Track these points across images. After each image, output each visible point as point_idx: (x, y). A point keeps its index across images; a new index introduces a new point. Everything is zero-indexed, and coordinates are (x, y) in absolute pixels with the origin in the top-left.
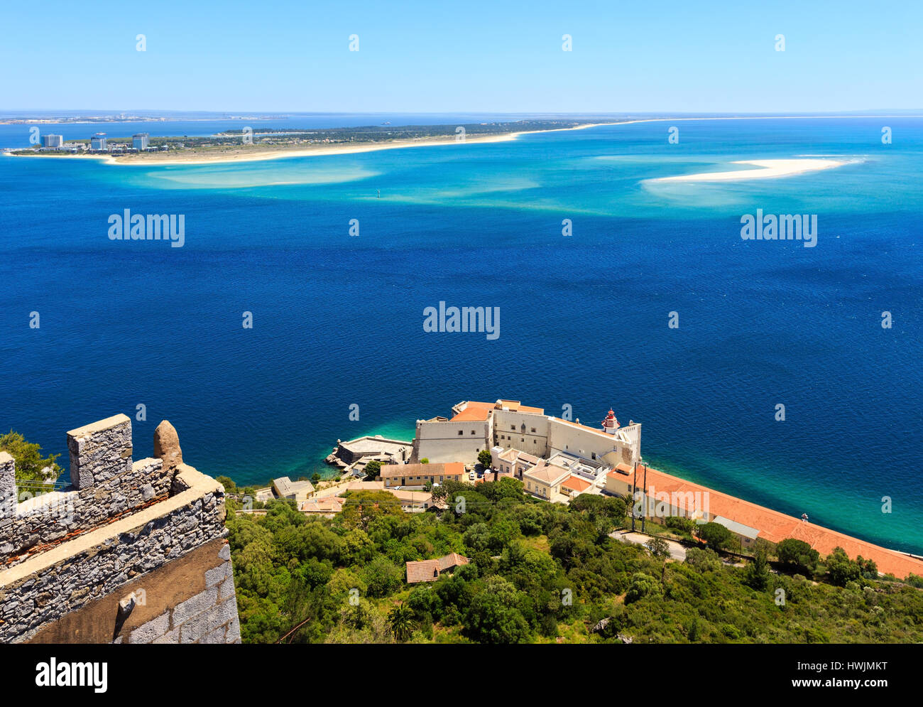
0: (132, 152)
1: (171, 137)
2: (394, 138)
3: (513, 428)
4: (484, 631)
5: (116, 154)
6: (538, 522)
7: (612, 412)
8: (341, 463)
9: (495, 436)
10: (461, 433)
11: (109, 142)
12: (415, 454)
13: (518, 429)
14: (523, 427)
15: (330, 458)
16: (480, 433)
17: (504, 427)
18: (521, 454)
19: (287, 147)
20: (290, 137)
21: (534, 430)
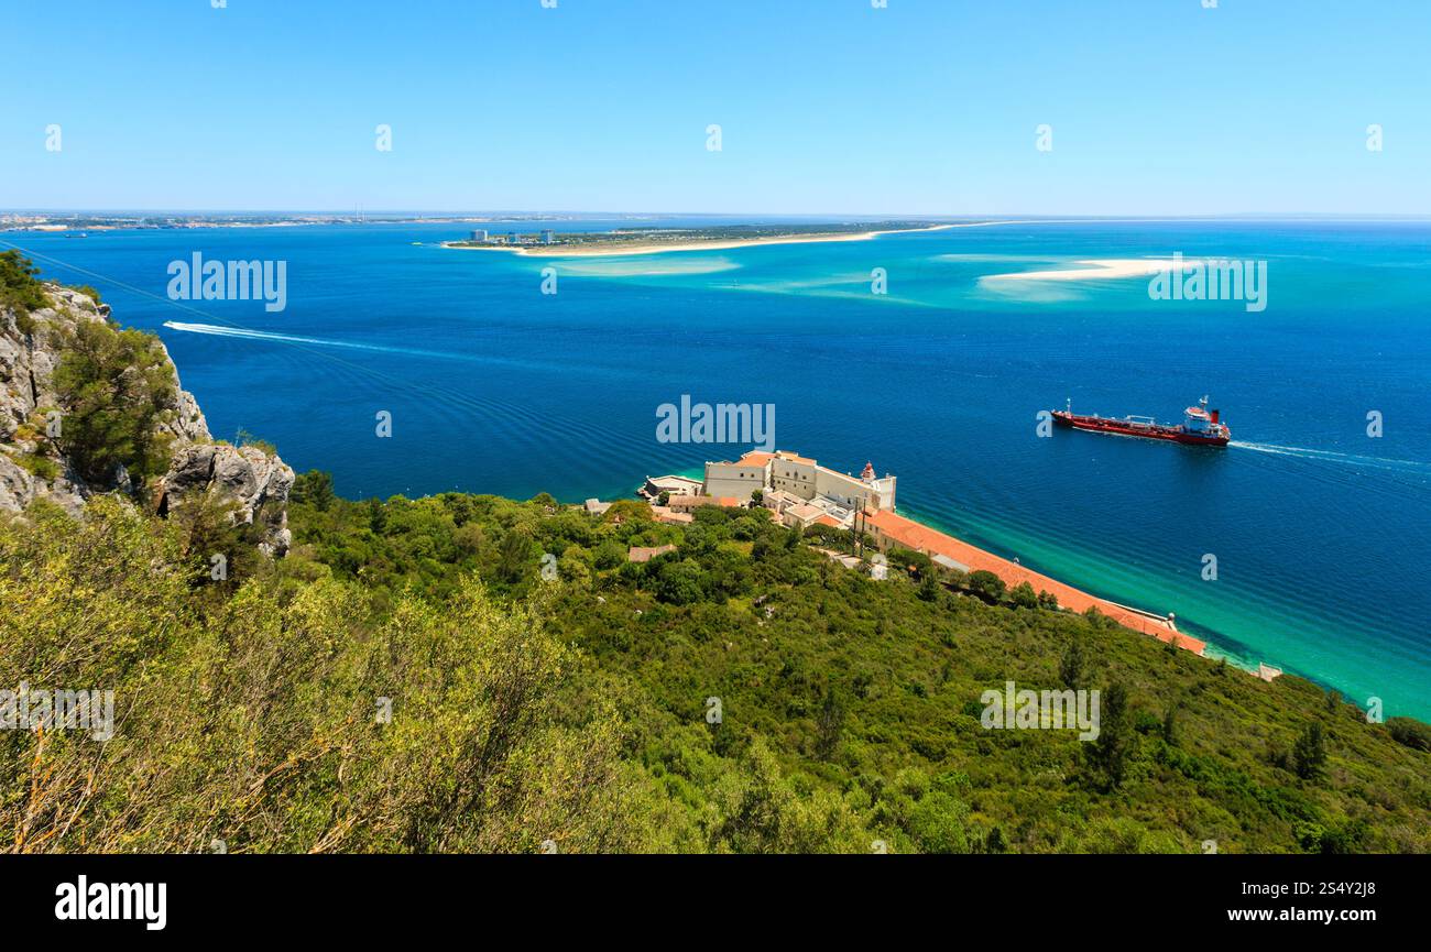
0: (540, 245)
1: (573, 234)
2: (761, 235)
3: (788, 474)
4: (666, 594)
5: (527, 246)
6: (751, 531)
7: (870, 465)
8: (648, 495)
9: (772, 481)
10: (742, 475)
11: (522, 237)
12: (704, 487)
13: (792, 476)
14: (796, 474)
15: (640, 490)
16: (759, 477)
17: (780, 474)
18: (787, 494)
19: (668, 242)
20: (671, 234)
21: (804, 478)
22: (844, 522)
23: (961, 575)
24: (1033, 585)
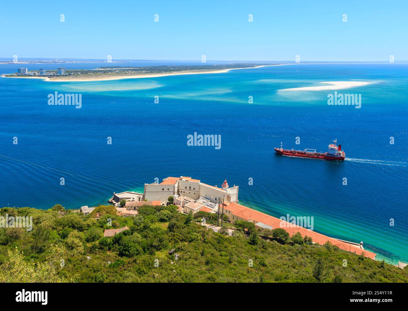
0: (57, 76)
1: (75, 70)
2: (173, 71)
3: (186, 188)
5: (50, 76)
7: (226, 181)
8: (114, 202)
9: (178, 191)
10: (163, 189)
11: (47, 72)
12: (144, 196)
13: (188, 188)
14: (190, 187)
15: (110, 200)
16: (171, 190)
17: (182, 188)
18: (185, 198)
19: (126, 74)
20: (127, 70)
21: (194, 189)
22: (213, 209)
23: (269, 231)
24: (301, 233)
